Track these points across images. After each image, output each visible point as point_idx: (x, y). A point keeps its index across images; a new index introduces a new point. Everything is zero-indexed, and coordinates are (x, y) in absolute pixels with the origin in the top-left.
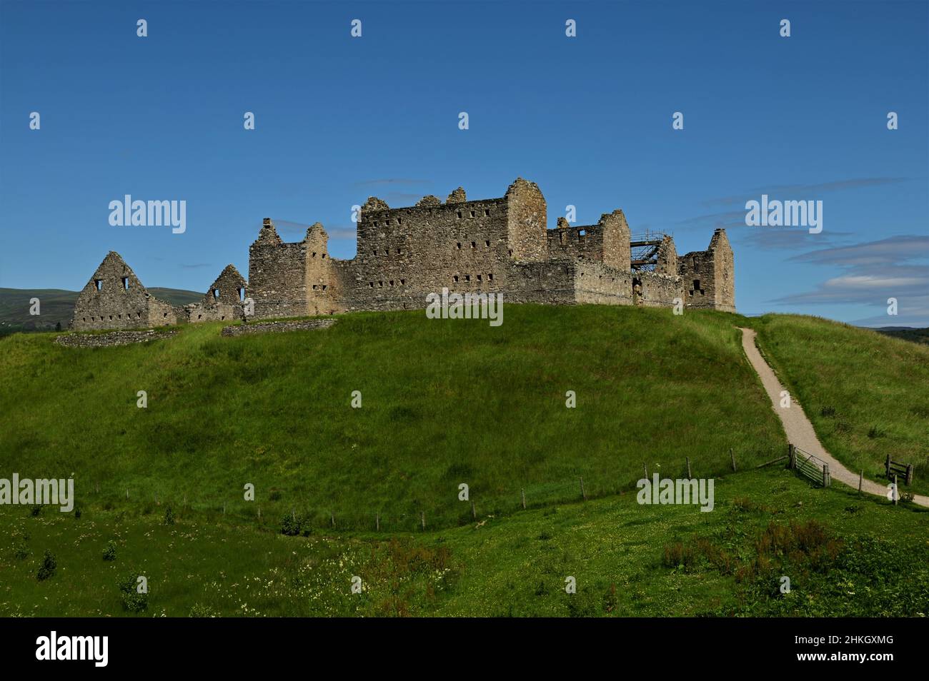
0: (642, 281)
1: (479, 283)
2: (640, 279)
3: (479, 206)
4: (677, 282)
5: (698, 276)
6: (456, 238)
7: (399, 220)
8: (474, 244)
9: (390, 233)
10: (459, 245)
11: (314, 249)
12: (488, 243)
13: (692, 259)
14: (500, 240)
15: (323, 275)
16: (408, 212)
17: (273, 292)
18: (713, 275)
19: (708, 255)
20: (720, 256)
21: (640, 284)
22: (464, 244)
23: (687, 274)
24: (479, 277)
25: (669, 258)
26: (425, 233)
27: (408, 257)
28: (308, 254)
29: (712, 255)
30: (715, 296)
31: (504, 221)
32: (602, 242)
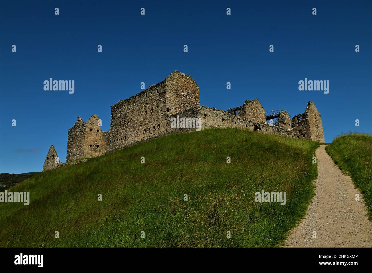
0: (261, 127)
1: (154, 130)
2: (259, 126)
3: (154, 88)
4: (288, 131)
5: (301, 128)
6: (145, 109)
7: (125, 106)
8: (152, 109)
9: (121, 113)
10: (146, 112)
11: (92, 127)
12: (158, 107)
13: (297, 119)
14: (163, 104)
15: (97, 140)
16: (128, 101)
17: (74, 150)
18: (309, 126)
19: (305, 115)
20: (312, 116)
21: (260, 129)
22: (148, 110)
23: (295, 128)
24: (154, 127)
25: (285, 122)
26: (133, 110)
27: (127, 124)
28: (87, 129)
29: (307, 115)
30: (312, 137)
31: (164, 93)
32: (245, 114)
